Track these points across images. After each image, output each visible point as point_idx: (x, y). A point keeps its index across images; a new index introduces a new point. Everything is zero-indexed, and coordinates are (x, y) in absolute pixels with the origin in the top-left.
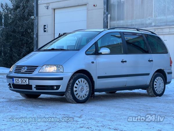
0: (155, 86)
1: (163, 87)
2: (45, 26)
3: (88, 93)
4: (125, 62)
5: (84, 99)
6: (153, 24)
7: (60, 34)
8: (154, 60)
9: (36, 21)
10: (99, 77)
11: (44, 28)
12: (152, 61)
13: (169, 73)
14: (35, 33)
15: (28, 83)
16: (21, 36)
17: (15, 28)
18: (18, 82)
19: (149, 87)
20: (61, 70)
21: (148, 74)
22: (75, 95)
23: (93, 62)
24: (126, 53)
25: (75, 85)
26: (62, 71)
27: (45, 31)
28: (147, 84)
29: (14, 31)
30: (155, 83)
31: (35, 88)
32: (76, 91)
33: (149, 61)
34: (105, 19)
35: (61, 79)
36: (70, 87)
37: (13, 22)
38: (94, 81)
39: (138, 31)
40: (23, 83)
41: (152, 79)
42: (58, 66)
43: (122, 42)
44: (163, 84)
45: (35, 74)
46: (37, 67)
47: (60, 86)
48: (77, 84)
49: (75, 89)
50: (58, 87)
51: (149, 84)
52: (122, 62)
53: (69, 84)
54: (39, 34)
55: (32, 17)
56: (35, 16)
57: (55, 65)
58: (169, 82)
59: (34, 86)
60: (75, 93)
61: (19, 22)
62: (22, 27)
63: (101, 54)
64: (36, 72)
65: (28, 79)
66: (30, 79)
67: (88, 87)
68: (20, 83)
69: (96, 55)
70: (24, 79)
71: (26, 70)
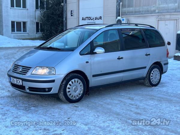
0: (151, 78)
1: (159, 78)
2: (72, 11)
3: (82, 92)
4: (122, 58)
5: (78, 99)
6: (157, 11)
7: (83, 18)
8: (151, 54)
9: (65, 7)
10: (94, 76)
11: (72, 13)
12: (149, 55)
13: (165, 64)
14: (64, 17)
15: (21, 84)
16: (58, 17)
17: (53, 11)
18: (14, 81)
19: (146, 79)
20: (53, 72)
21: (145, 68)
22: (68, 96)
23: (87, 62)
24: (122, 49)
25: (68, 86)
26: (54, 74)
27: (72, 15)
28: (144, 76)
29: (53, 14)
30: (151, 75)
31: (28, 89)
32: (69, 92)
33: (146, 55)
34: (118, 7)
35: (53, 81)
36: (63, 88)
37: (52, 6)
38: (88, 80)
39: (137, 26)
40: (18, 83)
41: (148, 71)
42: (51, 68)
43: (119, 39)
44: (160, 75)
45: (28, 76)
46: (31, 68)
47: (52, 88)
48: (70, 85)
49: (67, 90)
50: (50, 89)
51: (145, 76)
52: (119, 59)
53: (62, 85)
54: (68, 18)
55: (62, 4)
56: (64, 3)
57: (47, 67)
58: (165, 72)
59: (27, 87)
60: (68, 94)
61: (56, 6)
62: (58, 10)
63: (96, 53)
64: (29, 74)
65: (21, 80)
66: (23, 80)
67: (82, 86)
68: (15, 82)
69: (91, 54)
70: (19, 80)
71: (20, 70)
